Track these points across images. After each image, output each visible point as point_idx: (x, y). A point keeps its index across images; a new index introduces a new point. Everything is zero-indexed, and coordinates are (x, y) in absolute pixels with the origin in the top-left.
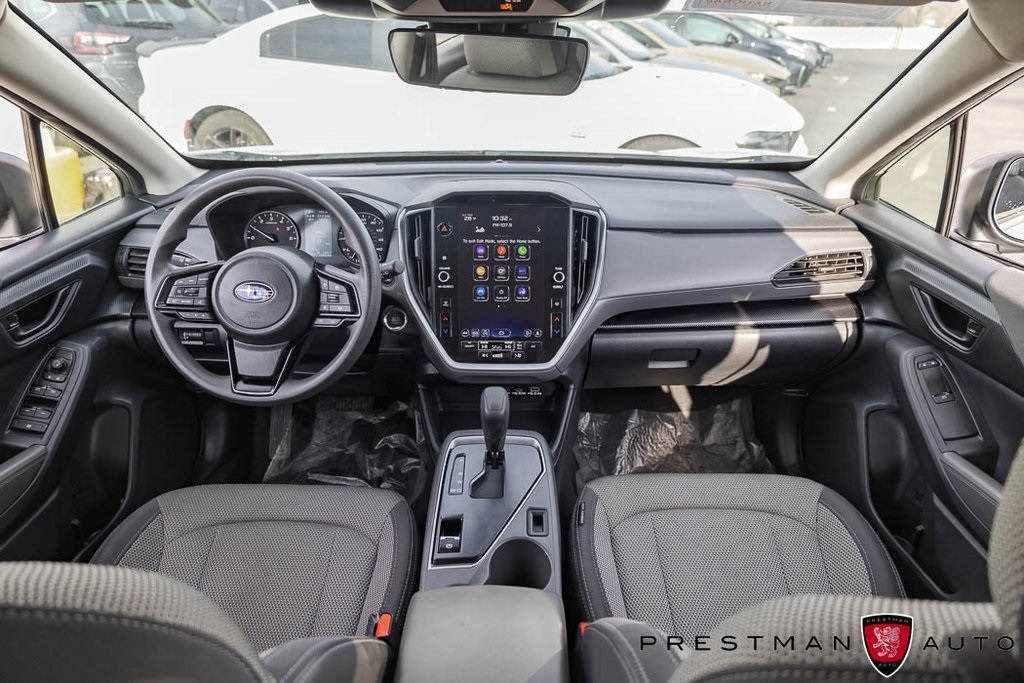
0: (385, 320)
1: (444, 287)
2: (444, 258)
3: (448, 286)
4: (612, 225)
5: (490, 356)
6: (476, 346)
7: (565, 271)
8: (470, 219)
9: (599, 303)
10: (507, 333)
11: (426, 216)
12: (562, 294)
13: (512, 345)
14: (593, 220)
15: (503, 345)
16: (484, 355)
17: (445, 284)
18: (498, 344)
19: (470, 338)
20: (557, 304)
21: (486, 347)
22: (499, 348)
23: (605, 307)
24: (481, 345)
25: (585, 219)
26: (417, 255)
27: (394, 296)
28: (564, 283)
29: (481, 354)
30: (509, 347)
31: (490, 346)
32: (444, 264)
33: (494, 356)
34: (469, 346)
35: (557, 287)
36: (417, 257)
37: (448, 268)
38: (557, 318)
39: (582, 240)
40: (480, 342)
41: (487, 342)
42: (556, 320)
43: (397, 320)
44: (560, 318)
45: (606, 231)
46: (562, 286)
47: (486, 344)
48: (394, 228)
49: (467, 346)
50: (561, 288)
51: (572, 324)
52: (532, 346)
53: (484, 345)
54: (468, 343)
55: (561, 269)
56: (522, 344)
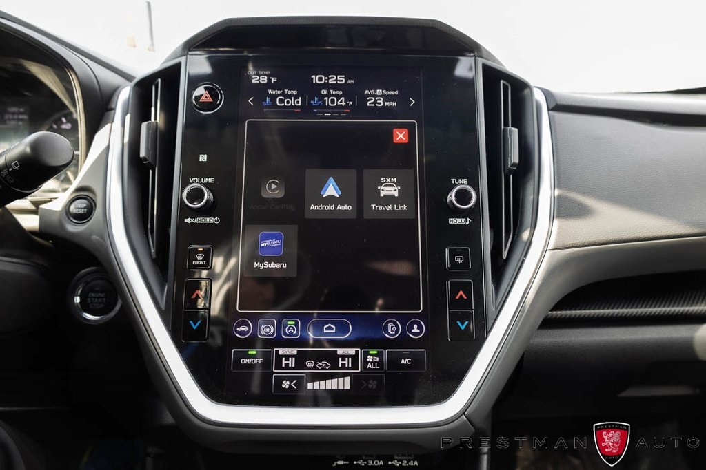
0: (77, 300)
1: (200, 220)
2: (203, 158)
3: (208, 220)
4: (561, 102)
5: (301, 386)
6: (267, 364)
7: (474, 183)
8: (264, 80)
10: (342, 328)
11: (170, 75)
12: (470, 236)
13: (355, 358)
15: (333, 358)
16: (286, 384)
17: (200, 214)
18: (318, 357)
19: (251, 342)
20: (459, 260)
21: (292, 362)
24: (279, 358)
25: (505, 88)
26: (142, 154)
27: (85, 244)
28: (474, 213)
29: (279, 380)
30: (348, 363)
31: (301, 360)
32: (201, 171)
33: (310, 386)
34: (252, 360)
35: (460, 221)
36: (145, 159)
37: (211, 180)
38: (461, 292)
39: (503, 127)
40: (277, 352)
41: (294, 352)
42: (457, 298)
43: (100, 300)
44: (468, 293)
45: (549, 114)
46: (468, 219)
47: (292, 356)
48: (109, 107)
49: (246, 361)
50: (467, 223)
51: (496, 309)
52: (403, 361)
53: (287, 357)
54: (250, 353)
55: (464, 181)
56: (379, 355)
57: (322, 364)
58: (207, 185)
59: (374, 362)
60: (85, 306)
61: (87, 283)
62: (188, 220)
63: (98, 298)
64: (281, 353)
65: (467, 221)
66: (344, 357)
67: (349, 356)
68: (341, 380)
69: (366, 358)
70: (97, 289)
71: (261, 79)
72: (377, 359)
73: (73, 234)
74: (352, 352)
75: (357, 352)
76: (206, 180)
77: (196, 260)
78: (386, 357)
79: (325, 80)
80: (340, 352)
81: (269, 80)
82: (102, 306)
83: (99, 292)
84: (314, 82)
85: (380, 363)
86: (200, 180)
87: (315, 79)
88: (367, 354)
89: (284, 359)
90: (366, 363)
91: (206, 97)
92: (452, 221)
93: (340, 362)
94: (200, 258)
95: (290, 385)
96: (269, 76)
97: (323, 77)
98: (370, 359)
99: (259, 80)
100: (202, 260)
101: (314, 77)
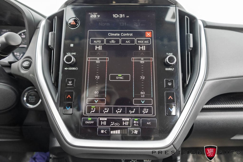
0: (25, 99)
1: (70, 69)
2: (72, 45)
3: (74, 69)
4: (209, 24)
5: (108, 132)
6: (95, 123)
7: (176, 54)
9: (208, 83)
11: (60, 16)
12: (173, 75)
13: (129, 122)
14: (193, 20)
15: (121, 122)
16: (102, 131)
17: (71, 65)
18: (115, 121)
20: (170, 84)
21: (105, 123)
22: (117, 125)
23: (213, 87)
24: (100, 121)
25: (187, 19)
26: (49, 44)
27: (27, 78)
28: (175, 66)
29: (100, 130)
30: (126, 123)
31: (108, 122)
32: (71, 50)
33: (112, 132)
34: (89, 122)
35: (170, 69)
36: (50, 46)
37: (75, 54)
38: (170, 97)
39: (186, 34)
40: (99, 119)
41: (106, 119)
42: (169, 99)
43: (33, 99)
44: (173, 97)
45: (204, 29)
46: (173, 69)
47: (105, 121)
48: (38, 27)
49: (87, 122)
50: (173, 70)
51: (184, 103)
52: (148, 123)
53: (103, 121)
54: (89, 119)
55: (171, 54)
56: (139, 120)
57: (117, 124)
58: (73, 55)
59: (136, 123)
60: (28, 101)
61: (29, 93)
62: (66, 69)
63: (32, 98)
64: (101, 119)
65: (172, 69)
66: (125, 121)
67: (127, 121)
68: (124, 130)
69: (133, 122)
70: (32, 95)
71: (94, 16)
72: (138, 122)
73: (23, 74)
74: (128, 119)
75: (130, 119)
76: (73, 53)
77: (69, 83)
78: (141, 122)
79: (118, 16)
80: (123, 119)
81: (97, 16)
82: (34, 101)
83: (33, 96)
84: (114, 17)
85: (139, 124)
86: (71, 54)
87: (114, 16)
88: (134, 120)
89: (102, 122)
90: (133, 124)
91: (73, 23)
92: (167, 69)
93: (123, 123)
94: (70, 83)
95: (104, 132)
96: (97, 15)
97: (117, 15)
98: (135, 122)
99: (93, 16)
100: (71, 84)
101: (114, 15)
